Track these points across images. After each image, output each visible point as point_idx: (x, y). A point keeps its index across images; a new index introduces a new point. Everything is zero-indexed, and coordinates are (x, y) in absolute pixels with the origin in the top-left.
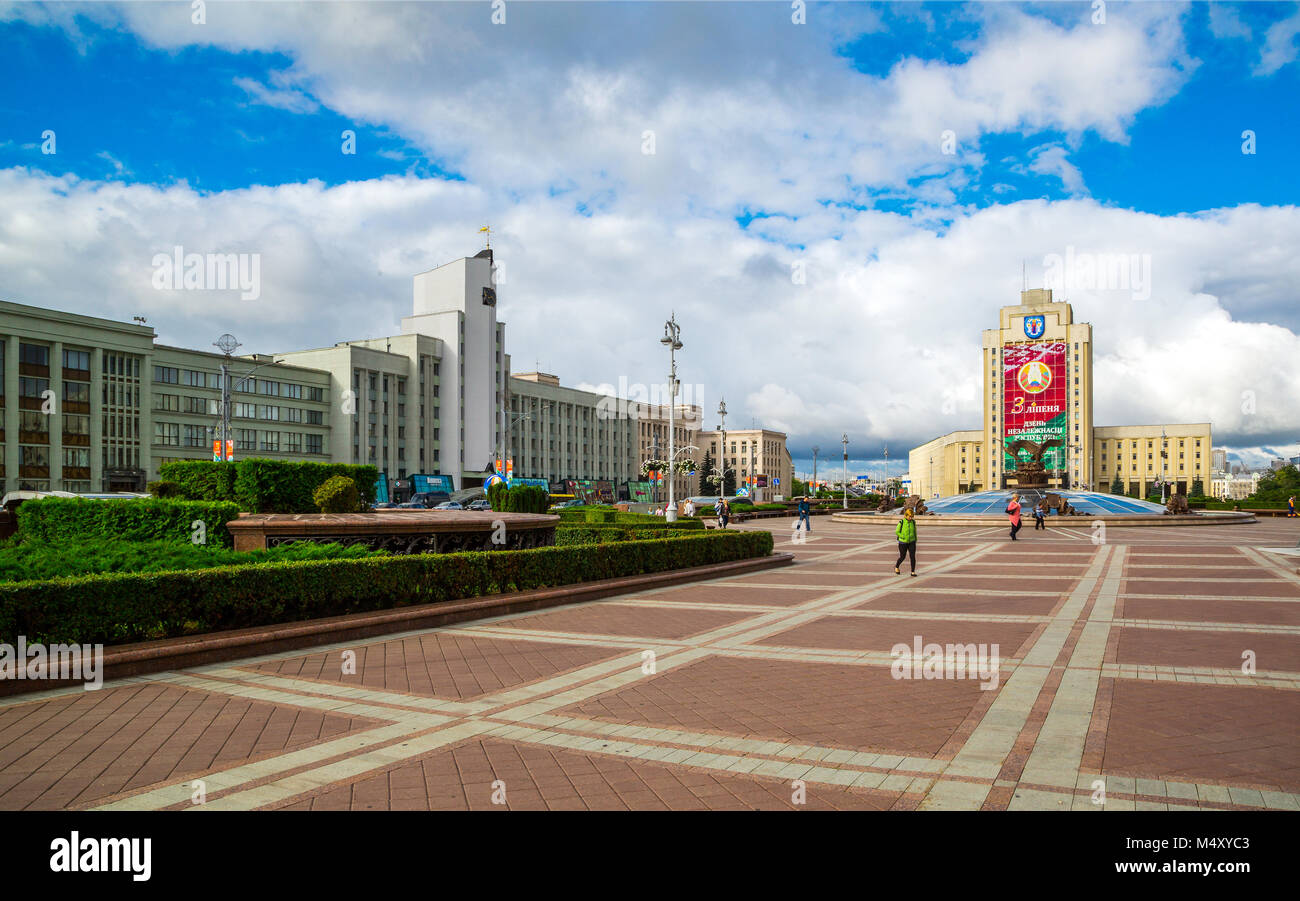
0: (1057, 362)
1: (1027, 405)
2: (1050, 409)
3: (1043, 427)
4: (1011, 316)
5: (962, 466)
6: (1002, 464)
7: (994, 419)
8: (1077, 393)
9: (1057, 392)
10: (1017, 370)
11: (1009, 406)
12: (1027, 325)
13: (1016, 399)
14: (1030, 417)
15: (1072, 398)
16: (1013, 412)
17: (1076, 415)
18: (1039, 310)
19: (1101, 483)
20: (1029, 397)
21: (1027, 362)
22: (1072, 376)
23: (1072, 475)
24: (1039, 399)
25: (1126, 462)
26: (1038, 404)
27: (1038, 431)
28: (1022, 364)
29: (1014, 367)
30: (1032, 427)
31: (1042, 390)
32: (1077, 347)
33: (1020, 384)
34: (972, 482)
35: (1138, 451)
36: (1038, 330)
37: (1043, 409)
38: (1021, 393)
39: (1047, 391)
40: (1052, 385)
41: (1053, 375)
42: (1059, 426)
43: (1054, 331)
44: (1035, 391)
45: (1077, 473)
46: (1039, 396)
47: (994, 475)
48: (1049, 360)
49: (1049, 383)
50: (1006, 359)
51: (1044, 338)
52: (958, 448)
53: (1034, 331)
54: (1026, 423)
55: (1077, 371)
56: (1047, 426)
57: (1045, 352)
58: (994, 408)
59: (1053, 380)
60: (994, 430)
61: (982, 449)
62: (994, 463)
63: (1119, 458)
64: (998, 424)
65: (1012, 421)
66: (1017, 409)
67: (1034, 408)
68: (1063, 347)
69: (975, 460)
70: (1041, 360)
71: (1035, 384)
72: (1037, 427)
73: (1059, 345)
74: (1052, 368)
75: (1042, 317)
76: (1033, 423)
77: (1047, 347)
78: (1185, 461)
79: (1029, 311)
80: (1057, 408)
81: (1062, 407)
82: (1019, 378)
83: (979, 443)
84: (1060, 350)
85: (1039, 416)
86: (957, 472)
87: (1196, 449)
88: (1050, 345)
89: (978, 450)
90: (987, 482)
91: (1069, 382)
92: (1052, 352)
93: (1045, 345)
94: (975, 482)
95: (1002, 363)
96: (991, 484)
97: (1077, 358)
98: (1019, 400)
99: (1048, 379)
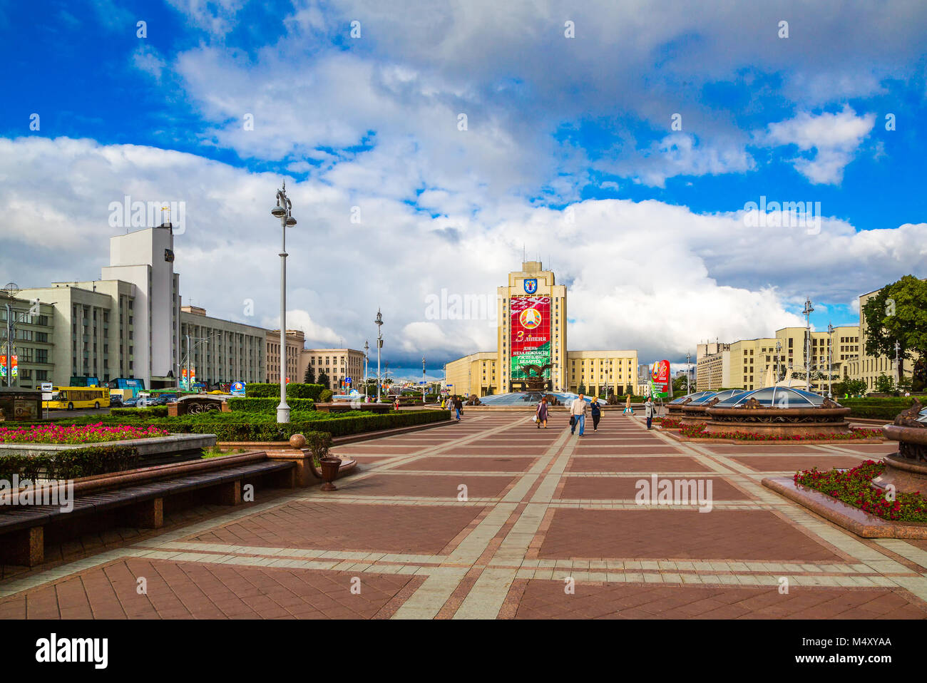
0: (545, 309)
1: (525, 336)
2: (540, 339)
3: (536, 351)
4: (516, 278)
5: (483, 375)
6: (509, 374)
7: (504, 345)
8: (557, 330)
9: (544, 328)
10: (519, 314)
11: (514, 337)
12: (526, 285)
13: (519, 332)
14: (528, 344)
15: (554, 333)
16: (517, 340)
17: (557, 344)
18: (534, 275)
19: (572, 387)
20: (527, 331)
21: (526, 308)
22: (554, 318)
23: (554, 381)
24: (534, 332)
25: (587, 374)
26: (533, 336)
27: (532, 353)
28: (522, 310)
29: (517, 311)
30: (529, 351)
31: (535, 327)
32: (557, 300)
33: (521, 323)
34: (490, 386)
35: (595, 367)
36: (533, 289)
37: (536, 339)
38: (522, 329)
39: (538, 327)
40: (541, 324)
41: (542, 317)
42: (546, 350)
43: (543, 289)
44: (531, 328)
45: (557, 381)
46: (533, 331)
47: (504, 381)
48: (539, 308)
49: (540, 322)
50: (513, 306)
51: (536, 293)
52: (481, 363)
53: (530, 289)
54: (525, 348)
55: (557, 315)
56: (538, 350)
57: (537, 302)
58: (504, 337)
59: (542, 320)
60: (504, 352)
61: (496, 364)
62: (505, 373)
63: (583, 371)
64: (507, 348)
65: (517, 347)
66: (519, 339)
67: (530, 339)
68: (549, 300)
69: (492, 371)
70: (535, 308)
71: (530, 323)
72: (532, 350)
73: (546, 299)
74: (541, 313)
75: (536, 280)
76: (529, 348)
77: (538, 300)
78: (622, 373)
79: (527, 276)
80: (544, 339)
81: (548, 338)
82: (521, 319)
83: (494, 360)
84: (546, 302)
85: (533, 344)
86: (480, 379)
87: (629, 366)
88: (541, 298)
89: (494, 365)
90: (499, 386)
91: (552, 322)
92: (542, 303)
93: (537, 298)
94: (492, 386)
95: (509, 309)
96: (502, 388)
97: (557, 308)
98: (521, 333)
99: (539, 320)
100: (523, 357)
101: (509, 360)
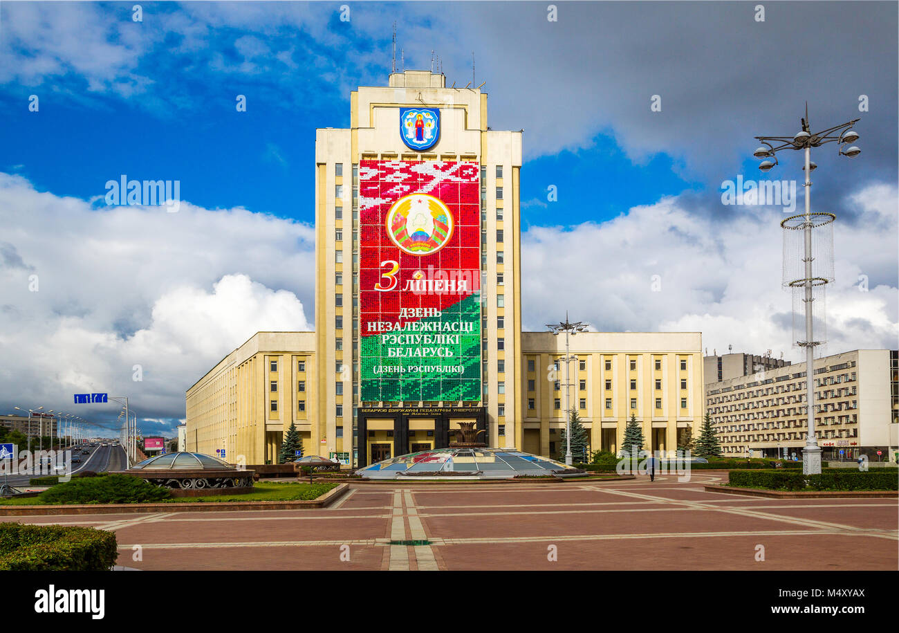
0: (464, 198)
1: (405, 275)
2: (450, 286)
3: (437, 319)
4: (374, 106)
5: (270, 396)
6: (355, 390)
7: (338, 302)
8: (500, 260)
9: (462, 254)
10: (386, 209)
11: (368, 277)
12: (406, 123)
13: (383, 264)
14: (411, 300)
15: (490, 268)
16: (378, 287)
17: (499, 300)
18: (429, 99)
20: (410, 263)
21: (405, 194)
22: (490, 226)
23: (492, 411)
24: (429, 266)
26: (427, 276)
27: (426, 326)
28: (395, 198)
29: (379, 201)
30: (415, 319)
31: (434, 250)
32: (499, 174)
33: (392, 235)
34: (293, 427)
36: (428, 134)
37: (436, 286)
38: (393, 253)
39: (443, 250)
40: (453, 241)
41: (456, 222)
42: (467, 318)
43: (457, 140)
44: (420, 251)
45: (501, 408)
46: (429, 260)
47: (339, 411)
48: (446, 193)
49: (448, 236)
50: (364, 185)
51: (438, 151)
52: (263, 365)
53: (420, 135)
54: (404, 313)
55: (499, 218)
56: (444, 319)
57: (440, 177)
58: (338, 279)
59: (456, 230)
60: (339, 324)
61: (311, 365)
64: (346, 311)
66: (385, 283)
67: (419, 284)
68: (475, 171)
69: (295, 388)
70: (434, 193)
71: (420, 237)
72: (424, 319)
73: (467, 168)
74: (453, 210)
75: (436, 112)
76: (416, 312)
77: (444, 169)
78: (664, 394)
79: (409, 98)
80: (463, 286)
81: (473, 284)
82: (388, 224)
83: (304, 354)
84: (468, 176)
85: (430, 300)
86: (261, 407)
87: (680, 375)
88: (450, 165)
89: (301, 368)
90: (323, 425)
91: (484, 236)
92: (454, 179)
93: (441, 165)
94: (299, 429)
95: (354, 194)
96: (332, 432)
97: (499, 195)
98: (391, 266)
99: (446, 229)
100: (397, 339)
101: (354, 346)
